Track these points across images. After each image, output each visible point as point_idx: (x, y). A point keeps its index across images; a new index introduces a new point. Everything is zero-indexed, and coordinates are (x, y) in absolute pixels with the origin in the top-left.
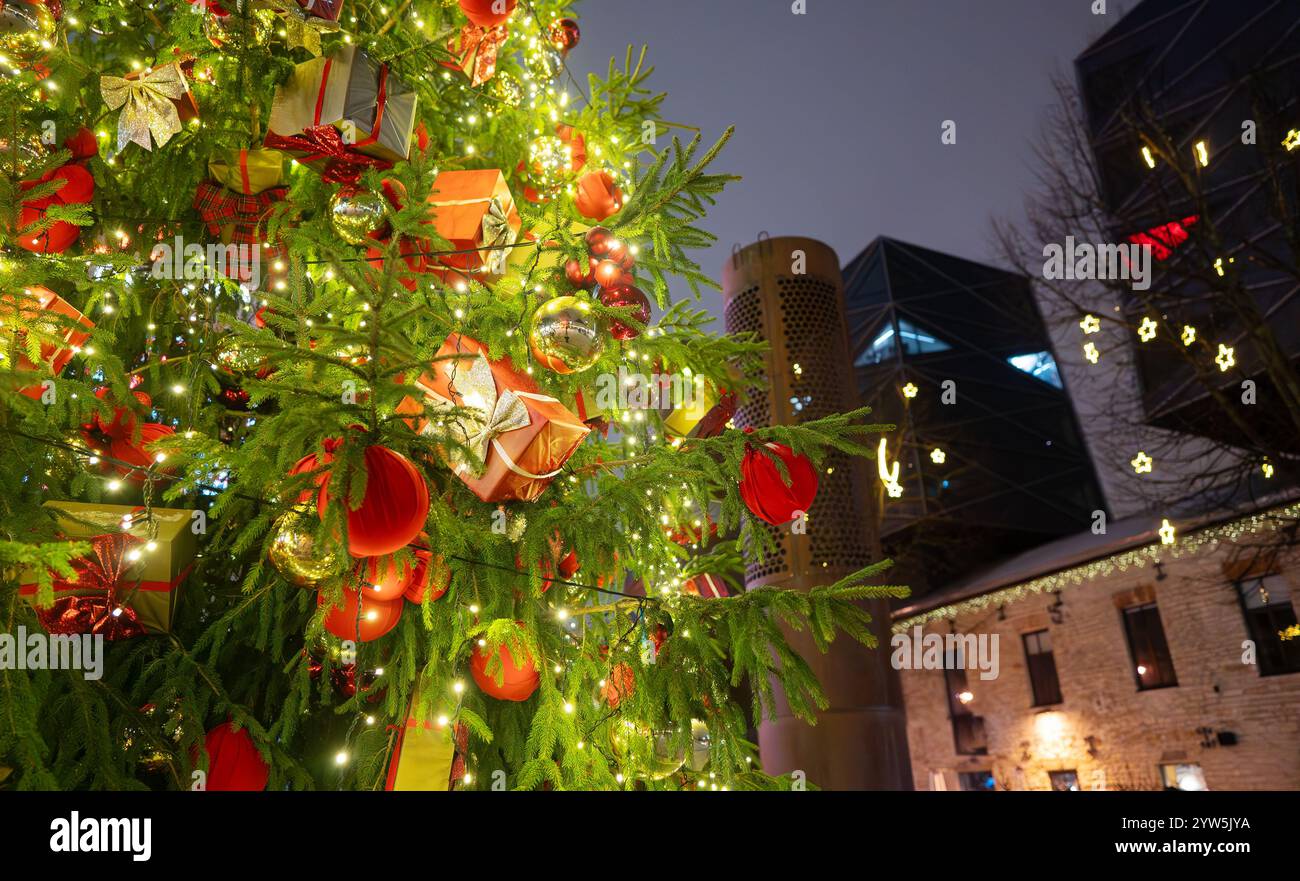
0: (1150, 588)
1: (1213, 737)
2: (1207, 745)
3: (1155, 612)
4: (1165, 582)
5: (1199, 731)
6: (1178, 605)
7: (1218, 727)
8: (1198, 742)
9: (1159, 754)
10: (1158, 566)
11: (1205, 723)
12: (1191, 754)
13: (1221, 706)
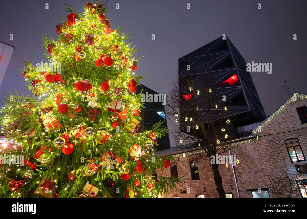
0: (176, 162)
1: (182, 191)
2: (181, 193)
3: (177, 167)
4: (179, 161)
5: (180, 190)
6: (180, 166)
7: (184, 190)
8: (180, 192)
9: (173, 195)
10: (178, 158)
11: (181, 189)
12: (179, 195)
13: (185, 186)
